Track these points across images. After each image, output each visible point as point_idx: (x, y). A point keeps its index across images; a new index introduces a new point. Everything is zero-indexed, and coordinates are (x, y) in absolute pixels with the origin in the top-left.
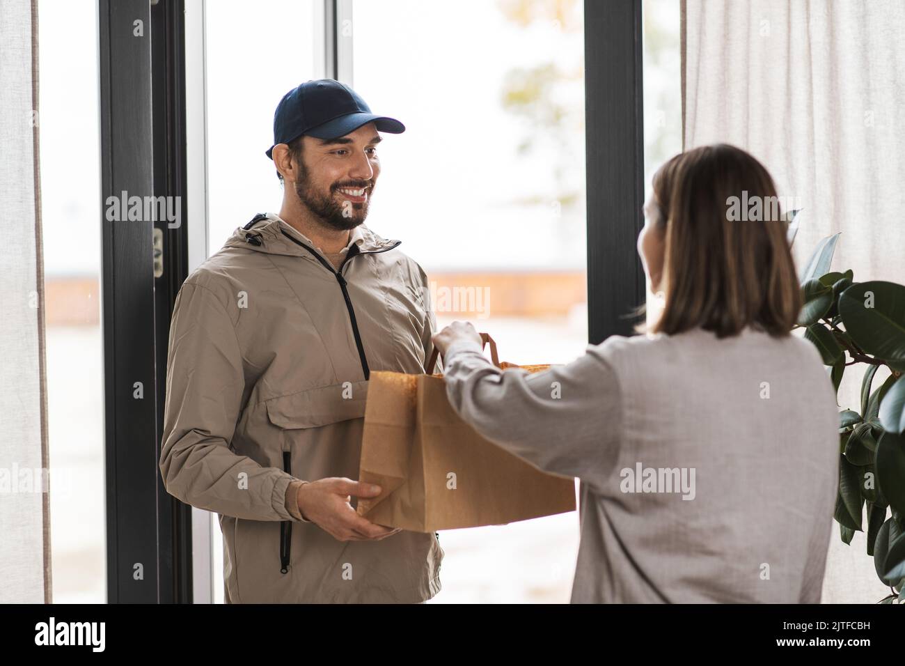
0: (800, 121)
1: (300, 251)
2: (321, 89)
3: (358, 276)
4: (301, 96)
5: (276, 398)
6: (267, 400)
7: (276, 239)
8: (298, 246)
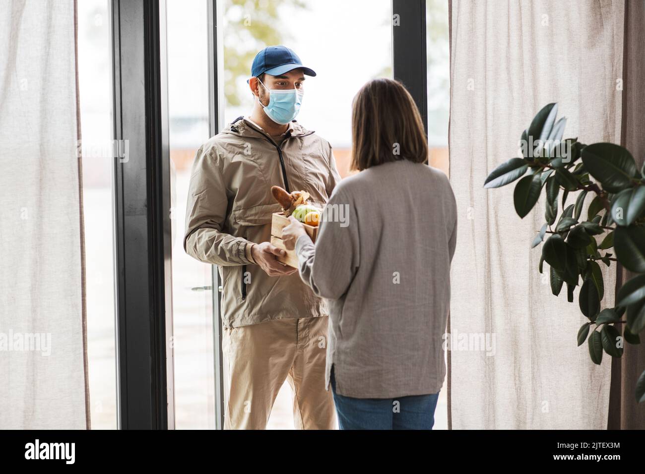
0: (515, 51)
1: (257, 135)
2: (277, 50)
3: (290, 149)
4: (265, 53)
5: (240, 210)
6: (235, 211)
7: (245, 129)
8: (256, 132)
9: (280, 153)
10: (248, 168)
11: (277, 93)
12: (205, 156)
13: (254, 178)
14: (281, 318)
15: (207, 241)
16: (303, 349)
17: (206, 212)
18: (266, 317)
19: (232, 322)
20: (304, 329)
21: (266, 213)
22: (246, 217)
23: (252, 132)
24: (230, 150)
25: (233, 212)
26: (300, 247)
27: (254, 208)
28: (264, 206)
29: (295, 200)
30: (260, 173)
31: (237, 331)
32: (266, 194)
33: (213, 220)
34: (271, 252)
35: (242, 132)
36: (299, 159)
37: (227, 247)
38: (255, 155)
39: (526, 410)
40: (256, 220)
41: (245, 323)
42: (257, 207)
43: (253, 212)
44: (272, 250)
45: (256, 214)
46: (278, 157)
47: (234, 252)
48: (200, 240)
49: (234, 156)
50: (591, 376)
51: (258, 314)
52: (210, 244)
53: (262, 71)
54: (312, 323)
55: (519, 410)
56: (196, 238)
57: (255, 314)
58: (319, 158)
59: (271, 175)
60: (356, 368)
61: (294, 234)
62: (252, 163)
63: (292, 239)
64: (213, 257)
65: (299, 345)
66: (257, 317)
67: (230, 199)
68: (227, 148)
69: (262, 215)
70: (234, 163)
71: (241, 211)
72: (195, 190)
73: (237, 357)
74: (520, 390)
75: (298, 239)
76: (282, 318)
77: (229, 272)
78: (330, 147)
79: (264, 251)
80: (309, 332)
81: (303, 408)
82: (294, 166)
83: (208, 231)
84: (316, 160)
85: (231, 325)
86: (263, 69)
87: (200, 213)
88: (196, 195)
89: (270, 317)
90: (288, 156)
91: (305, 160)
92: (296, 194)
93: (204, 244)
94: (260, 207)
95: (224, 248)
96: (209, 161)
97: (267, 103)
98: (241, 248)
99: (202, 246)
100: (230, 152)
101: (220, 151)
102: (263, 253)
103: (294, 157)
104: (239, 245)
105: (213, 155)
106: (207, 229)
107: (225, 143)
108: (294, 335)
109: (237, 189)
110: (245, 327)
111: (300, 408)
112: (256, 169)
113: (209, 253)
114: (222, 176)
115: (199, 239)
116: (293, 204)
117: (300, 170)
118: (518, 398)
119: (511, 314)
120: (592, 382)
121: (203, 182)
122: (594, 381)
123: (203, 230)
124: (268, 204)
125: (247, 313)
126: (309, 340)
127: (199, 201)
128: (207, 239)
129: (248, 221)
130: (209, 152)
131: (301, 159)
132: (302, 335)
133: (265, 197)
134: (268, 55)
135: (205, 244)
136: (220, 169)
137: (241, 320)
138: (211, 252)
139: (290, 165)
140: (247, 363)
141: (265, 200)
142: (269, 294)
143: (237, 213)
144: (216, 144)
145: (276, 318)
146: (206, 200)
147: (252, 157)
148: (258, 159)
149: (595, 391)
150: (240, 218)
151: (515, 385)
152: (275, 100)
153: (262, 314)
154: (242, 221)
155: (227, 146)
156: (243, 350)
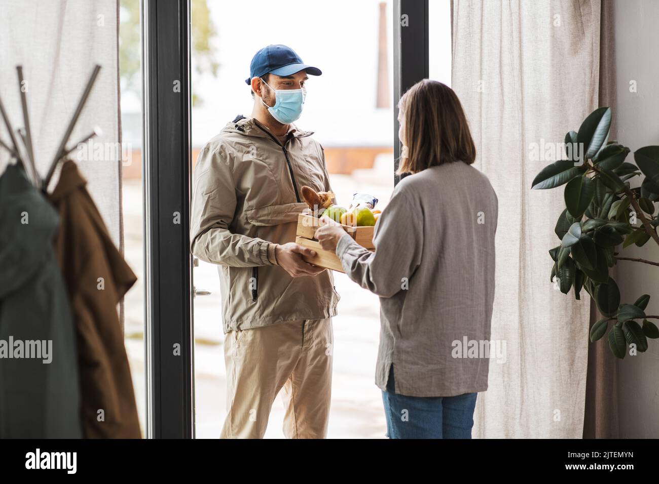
1: (264, 135)
2: (279, 50)
3: (293, 149)
4: (268, 52)
5: (251, 210)
6: (247, 211)
7: (251, 128)
8: (263, 132)
9: (286, 153)
10: (259, 168)
11: (283, 93)
12: (214, 155)
13: (265, 177)
14: (294, 320)
15: (222, 242)
16: (308, 351)
17: (217, 212)
18: (278, 318)
19: (240, 324)
20: (309, 331)
21: (279, 213)
22: (259, 217)
23: (259, 131)
24: (238, 149)
25: (243, 213)
26: (344, 246)
27: (266, 208)
28: (277, 207)
29: (324, 201)
30: (270, 173)
31: (245, 335)
32: (277, 194)
33: (223, 220)
34: (301, 253)
35: (248, 131)
36: (301, 159)
37: (247, 247)
38: (263, 155)
39: (515, 406)
40: (269, 220)
41: (255, 325)
42: (269, 207)
43: (266, 212)
44: (302, 250)
45: (268, 215)
46: (285, 157)
47: (255, 253)
48: (214, 241)
49: (243, 155)
50: (570, 371)
51: (270, 316)
52: (226, 245)
53: (265, 72)
54: (315, 325)
55: (507, 406)
56: (209, 238)
57: (267, 316)
58: (316, 159)
59: (281, 175)
60: (419, 366)
61: (334, 233)
62: (261, 162)
63: (332, 239)
64: (229, 258)
65: (304, 347)
66: (270, 319)
67: (240, 199)
68: (235, 147)
69: (275, 215)
70: (245, 162)
71: (253, 211)
72: (205, 189)
73: (245, 361)
74: (509, 386)
75: (341, 238)
76: (296, 319)
77: (237, 273)
78: (322, 149)
79: (292, 251)
80: (313, 334)
81: (298, 410)
82: (299, 167)
83: (221, 232)
84: (314, 161)
85: (238, 328)
86: (267, 69)
87: (212, 213)
88: (206, 194)
89: (282, 319)
90: (293, 156)
91: (307, 161)
92: (324, 195)
93: (218, 245)
94: (272, 207)
95: (243, 248)
96: (219, 160)
97: (273, 103)
98: (264, 248)
99: (216, 247)
100: (238, 151)
101: (229, 150)
102: (291, 253)
103: (298, 158)
104: (260, 246)
105: (222, 154)
106: (220, 229)
107: (233, 142)
108: (300, 337)
109: (248, 189)
110: (255, 329)
111: (295, 411)
112: (266, 169)
113: (224, 253)
114: (232, 175)
115: (212, 239)
116: (322, 205)
117: (306, 171)
118: (506, 394)
119: (501, 313)
120: (571, 377)
121: (213, 182)
122: (572, 376)
123: (215, 231)
124: (280, 205)
125: (259, 314)
126: (313, 342)
127: (210, 201)
128: (222, 239)
129: (261, 221)
130: (218, 151)
131: (303, 160)
132: (307, 337)
133: (277, 196)
134: (271, 55)
135: (220, 245)
136: (230, 168)
137: (251, 322)
138: (227, 253)
139: (296, 165)
140: (255, 366)
141: (277, 200)
142: (282, 296)
143: (249, 212)
144: (224, 142)
145: (289, 319)
146: (217, 199)
147: (261, 156)
148: (266, 159)
149: (575, 386)
150: (252, 218)
151: (504, 382)
152: (281, 100)
153: (275, 315)
154: (254, 221)
155: (235, 145)
156: (252, 353)
